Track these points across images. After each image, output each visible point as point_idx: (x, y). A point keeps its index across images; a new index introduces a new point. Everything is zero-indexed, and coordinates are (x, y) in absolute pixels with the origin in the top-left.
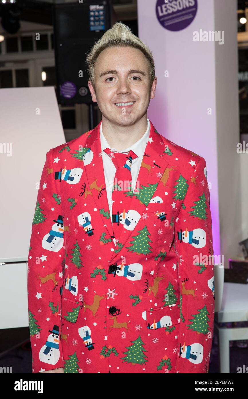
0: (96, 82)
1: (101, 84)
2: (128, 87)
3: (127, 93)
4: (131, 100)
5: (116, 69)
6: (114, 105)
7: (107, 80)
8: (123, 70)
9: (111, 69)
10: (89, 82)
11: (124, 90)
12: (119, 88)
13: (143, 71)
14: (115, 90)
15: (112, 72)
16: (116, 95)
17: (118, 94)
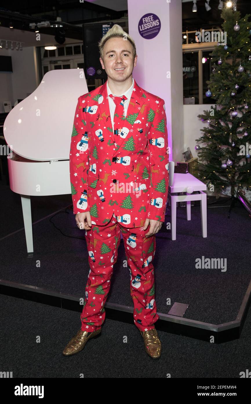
0: (104, 57)
1: (106, 58)
2: (122, 60)
3: (121, 63)
4: (123, 67)
5: (115, 50)
6: (114, 70)
7: (110, 56)
8: (118, 51)
9: (112, 50)
10: (100, 58)
11: (119, 61)
12: (117, 60)
13: (129, 51)
14: (114, 61)
15: (113, 51)
16: (115, 64)
17: (116, 64)
